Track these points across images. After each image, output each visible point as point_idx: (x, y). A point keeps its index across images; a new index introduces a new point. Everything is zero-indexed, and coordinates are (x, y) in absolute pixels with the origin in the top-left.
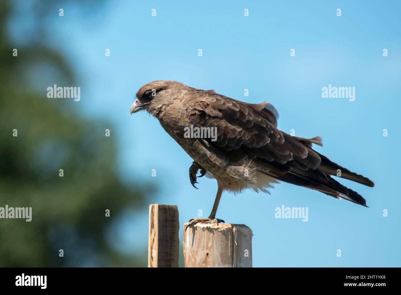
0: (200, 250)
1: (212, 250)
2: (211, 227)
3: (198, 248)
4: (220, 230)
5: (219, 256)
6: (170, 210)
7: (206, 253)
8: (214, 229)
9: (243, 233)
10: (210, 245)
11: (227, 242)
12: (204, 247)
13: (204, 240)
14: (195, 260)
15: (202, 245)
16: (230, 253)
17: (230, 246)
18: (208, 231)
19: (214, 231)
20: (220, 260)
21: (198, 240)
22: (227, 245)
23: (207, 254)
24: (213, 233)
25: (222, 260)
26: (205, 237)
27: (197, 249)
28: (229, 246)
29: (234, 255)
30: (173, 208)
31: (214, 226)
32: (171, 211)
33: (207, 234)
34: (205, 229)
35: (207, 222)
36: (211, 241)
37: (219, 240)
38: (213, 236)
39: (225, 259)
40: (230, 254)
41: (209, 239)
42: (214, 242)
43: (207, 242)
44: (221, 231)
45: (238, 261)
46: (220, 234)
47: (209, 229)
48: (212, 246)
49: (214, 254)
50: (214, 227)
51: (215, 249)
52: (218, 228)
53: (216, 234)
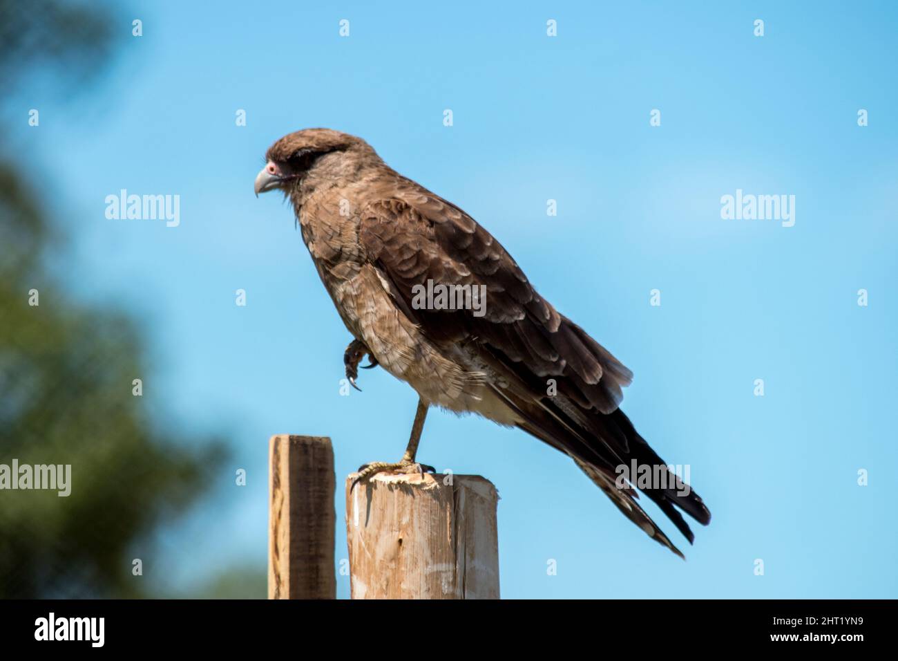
0: (383, 532)
1: (410, 532)
2: (408, 483)
3: (379, 528)
4: (427, 488)
5: (425, 545)
6: (314, 448)
7: (396, 540)
8: (414, 485)
9: (477, 495)
10: (405, 520)
11: (443, 514)
12: (392, 525)
13: (392, 512)
14: (373, 555)
15: (387, 522)
16: (450, 537)
17: (450, 523)
18: (401, 490)
19: (414, 490)
20: (427, 553)
21: (378, 512)
22: (443, 520)
23: (400, 541)
24: (413, 495)
25: (432, 555)
26: (394, 505)
27: (377, 531)
28: (448, 523)
29: (459, 543)
30: (321, 444)
31: (414, 479)
32: (317, 451)
33: (399, 496)
34: (394, 487)
35: (398, 470)
36: (408, 512)
37: (426, 510)
38: (412, 502)
39: (440, 551)
40: (449, 540)
41: (403, 508)
42: (415, 515)
43: (400, 516)
44: (429, 491)
45: (467, 557)
46: (428, 496)
47: (404, 488)
48: (411, 523)
49: (414, 540)
50: (413, 482)
51: (416, 529)
52: (423, 485)
53: (417, 497)
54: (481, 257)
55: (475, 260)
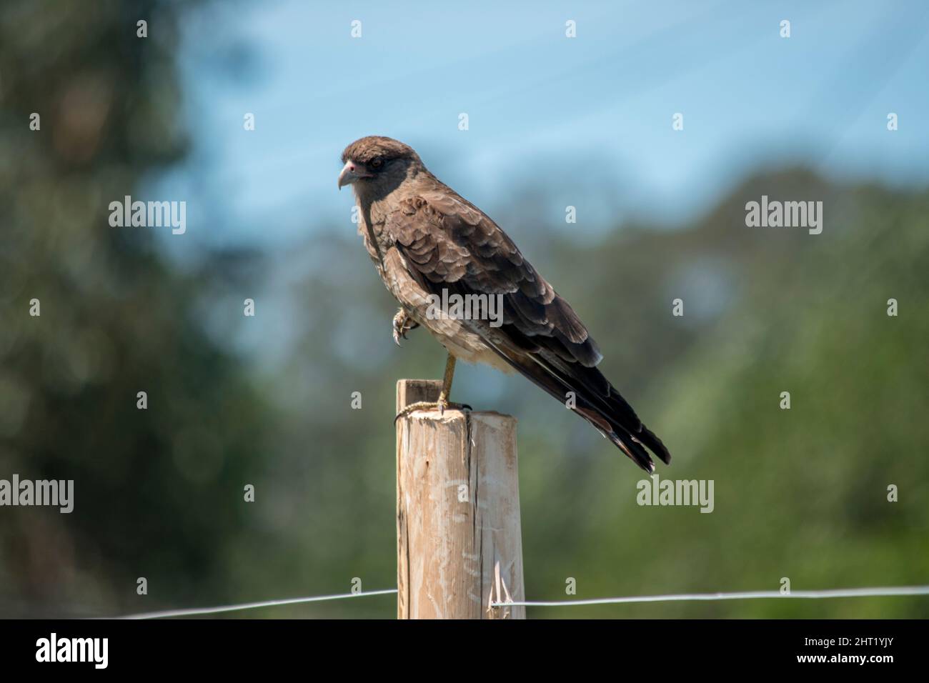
0: (417, 457)
1: (433, 456)
2: (431, 419)
3: (415, 453)
4: (445, 422)
5: (444, 465)
7: (425, 462)
8: (436, 420)
9: (486, 426)
10: (431, 447)
11: (458, 442)
12: (422, 451)
13: (422, 440)
15: (419, 448)
16: (464, 459)
17: (464, 448)
18: (427, 424)
19: (436, 423)
20: (446, 472)
22: (458, 447)
23: (427, 463)
24: (435, 428)
25: (450, 473)
26: (423, 435)
27: (413, 455)
28: (462, 448)
29: (472, 463)
31: (436, 415)
33: (426, 428)
34: (423, 422)
36: (432, 441)
37: (445, 439)
38: (435, 434)
39: (456, 470)
40: (463, 462)
41: (429, 438)
42: (437, 442)
43: (427, 443)
44: (447, 424)
45: (479, 474)
46: (446, 428)
47: (429, 422)
48: (434, 449)
49: (436, 462)
50: (435, 418)
51: (438, 454)
52: (442, 420)
53: (438, 429)
54: (480, 244)
55: (475, 245)
